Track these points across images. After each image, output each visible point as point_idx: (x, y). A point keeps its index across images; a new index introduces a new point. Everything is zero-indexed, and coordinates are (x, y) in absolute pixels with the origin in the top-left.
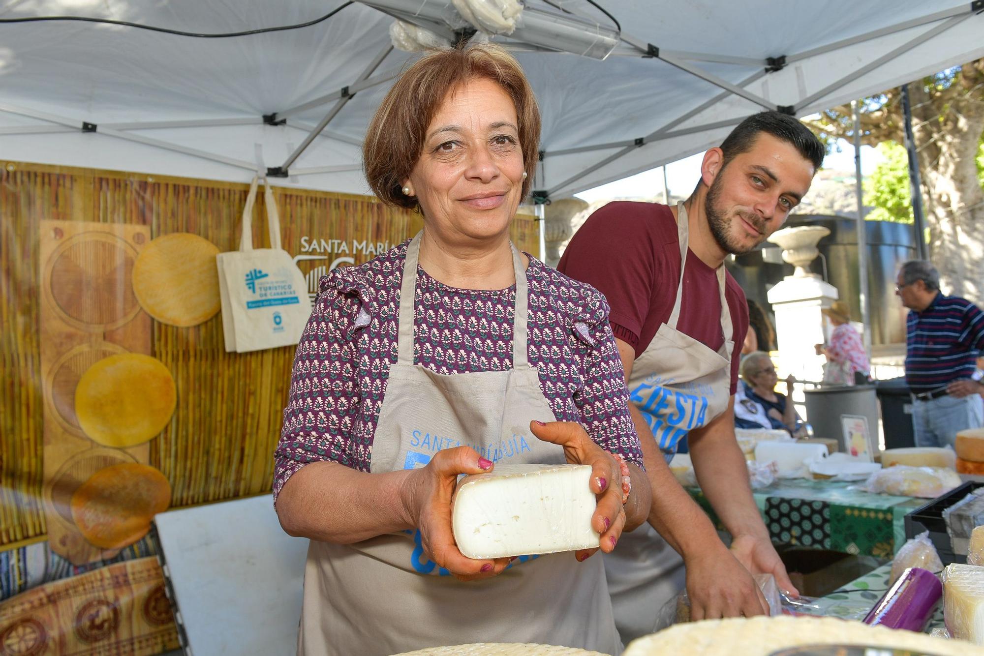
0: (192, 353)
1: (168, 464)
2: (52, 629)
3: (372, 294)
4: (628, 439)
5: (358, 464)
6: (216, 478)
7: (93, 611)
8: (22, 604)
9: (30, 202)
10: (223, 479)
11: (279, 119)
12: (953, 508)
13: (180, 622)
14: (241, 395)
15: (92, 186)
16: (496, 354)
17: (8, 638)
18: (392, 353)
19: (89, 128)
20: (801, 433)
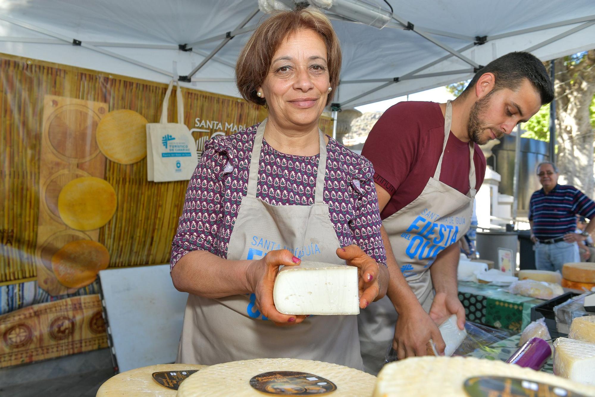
0: (128, 180)
1: (109, 242)
2: (36, 331)
3: (235, 154)
4: (379, 251)
5: (220, 253)
6: (136, 252)
7: (60, 323)
8: (19, 315)
9: (39, 84)
10: (140, 254)
11: (188, 47)
12: (560, 306)
13: (110, 332)
14: (154, 207)
15: (76, 77)
16: (305, 194)
17: (10, 334)
18: (244, 190)
19: (77, 43)
20: (473, 256)
